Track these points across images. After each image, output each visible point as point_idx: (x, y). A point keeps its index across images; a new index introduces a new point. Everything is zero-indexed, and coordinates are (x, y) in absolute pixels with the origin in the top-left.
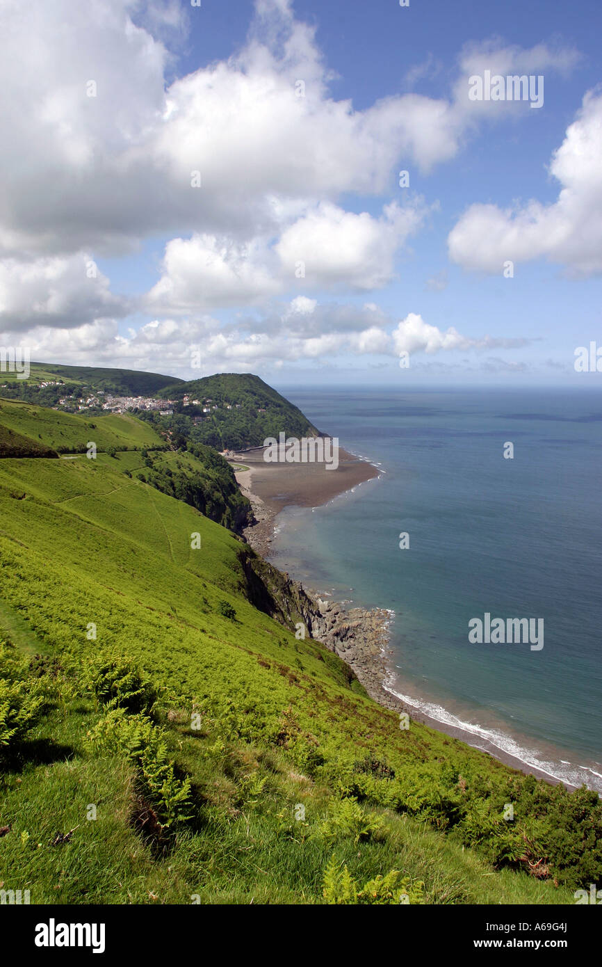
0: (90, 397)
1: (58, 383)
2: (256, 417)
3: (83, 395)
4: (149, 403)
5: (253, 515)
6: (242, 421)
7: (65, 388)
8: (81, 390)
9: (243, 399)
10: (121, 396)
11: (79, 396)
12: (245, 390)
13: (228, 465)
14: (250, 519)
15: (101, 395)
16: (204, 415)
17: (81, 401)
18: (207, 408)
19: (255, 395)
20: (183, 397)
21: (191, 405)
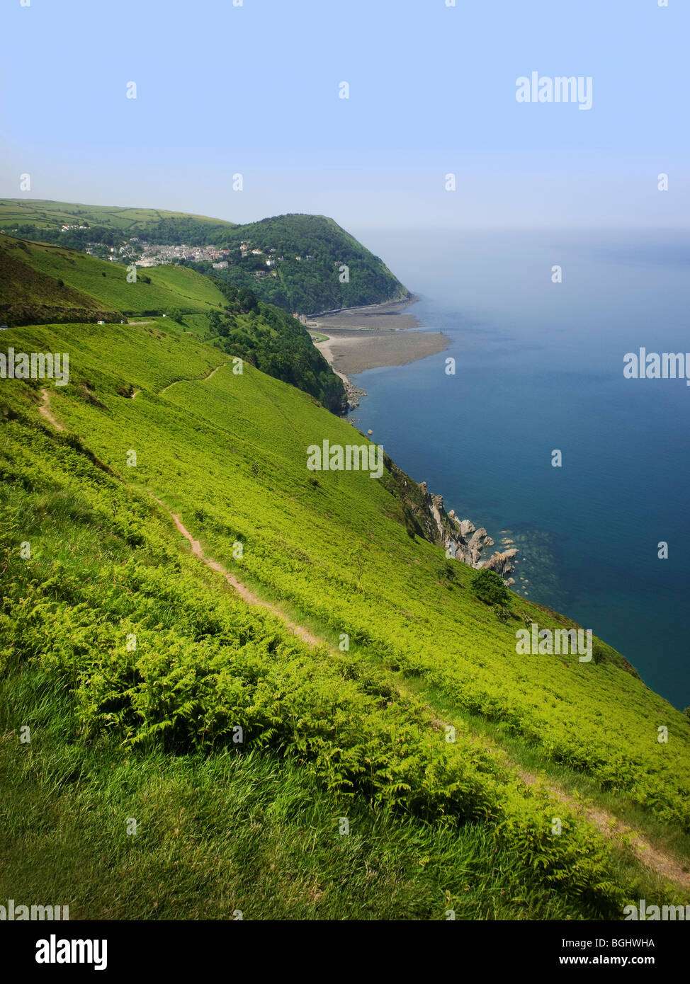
0: (124, 245)
1: (81, 227)
2: (332, 272)
3: (115, 242)
4: (198, 254)
5: (346, 399)
6: (315, 277)
7: (91, 233)
8: (112, 236)
9: (314, 248)
10: (160, 244)
11: (111, 244)
12: (317, 237)
13: (307, 334)
14: (343, 405)
15: (135, 243)
16: (267, 269)
17: (112, 250)
18: (272, 259)
19: (330, 242)
20: (239, 245)
21: (252, 255)
